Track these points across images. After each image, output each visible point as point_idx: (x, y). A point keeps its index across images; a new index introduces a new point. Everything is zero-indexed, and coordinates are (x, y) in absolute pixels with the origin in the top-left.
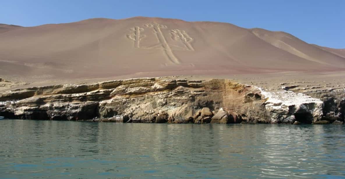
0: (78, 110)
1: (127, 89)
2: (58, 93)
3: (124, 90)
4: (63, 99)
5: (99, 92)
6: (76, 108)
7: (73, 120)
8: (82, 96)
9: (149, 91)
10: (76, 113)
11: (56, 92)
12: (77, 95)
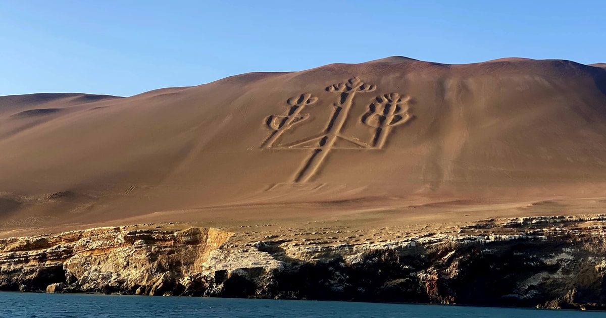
0: (34, 275)
1: (87, 244)
2: (11, 251)
3: (84, 245)
4: (17, 259)
5: (59, 247)
6: (32, 272)
7: (27, 290)
8: (40, 254)
9: (113, 246)
10: (29, 280)
11: (9, 250)
12: (35, 253)
